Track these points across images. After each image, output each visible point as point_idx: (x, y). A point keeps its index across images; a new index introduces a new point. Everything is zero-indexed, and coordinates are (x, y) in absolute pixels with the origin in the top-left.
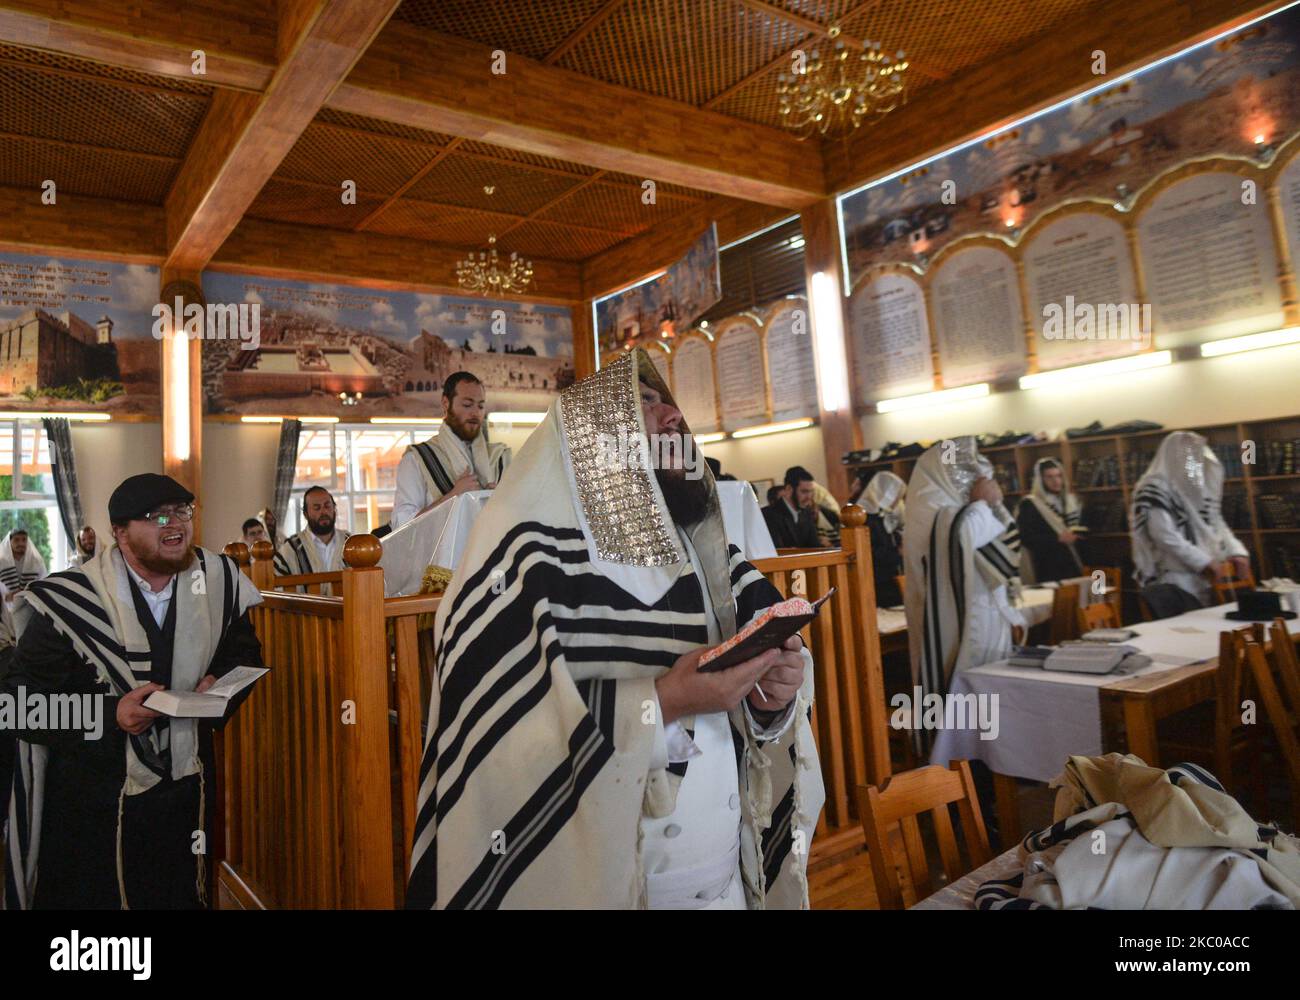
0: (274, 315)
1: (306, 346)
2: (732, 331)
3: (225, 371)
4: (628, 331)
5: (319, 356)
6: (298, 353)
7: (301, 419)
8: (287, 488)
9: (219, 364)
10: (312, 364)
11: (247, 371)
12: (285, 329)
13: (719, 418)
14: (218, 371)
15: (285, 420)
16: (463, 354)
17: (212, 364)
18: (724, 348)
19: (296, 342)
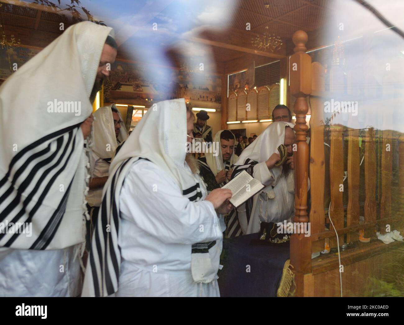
0: (126, 74)
1: (136, 84)
2: (262, 91)
3: (111, 90)
4: (237, 86)
5: (140, 87)
6: (133, 86)
7: (133, 106)
8: (129, 126)
9: (109, 88)
10: (137, 89)
11: (117, 90)
12: (129, 78)
13: (257, 116)
14: (108, 90)
15: (129, 106)
16: (185, 88)
17: (107, 88)
18: (260, 95)
19: (133, 82)
